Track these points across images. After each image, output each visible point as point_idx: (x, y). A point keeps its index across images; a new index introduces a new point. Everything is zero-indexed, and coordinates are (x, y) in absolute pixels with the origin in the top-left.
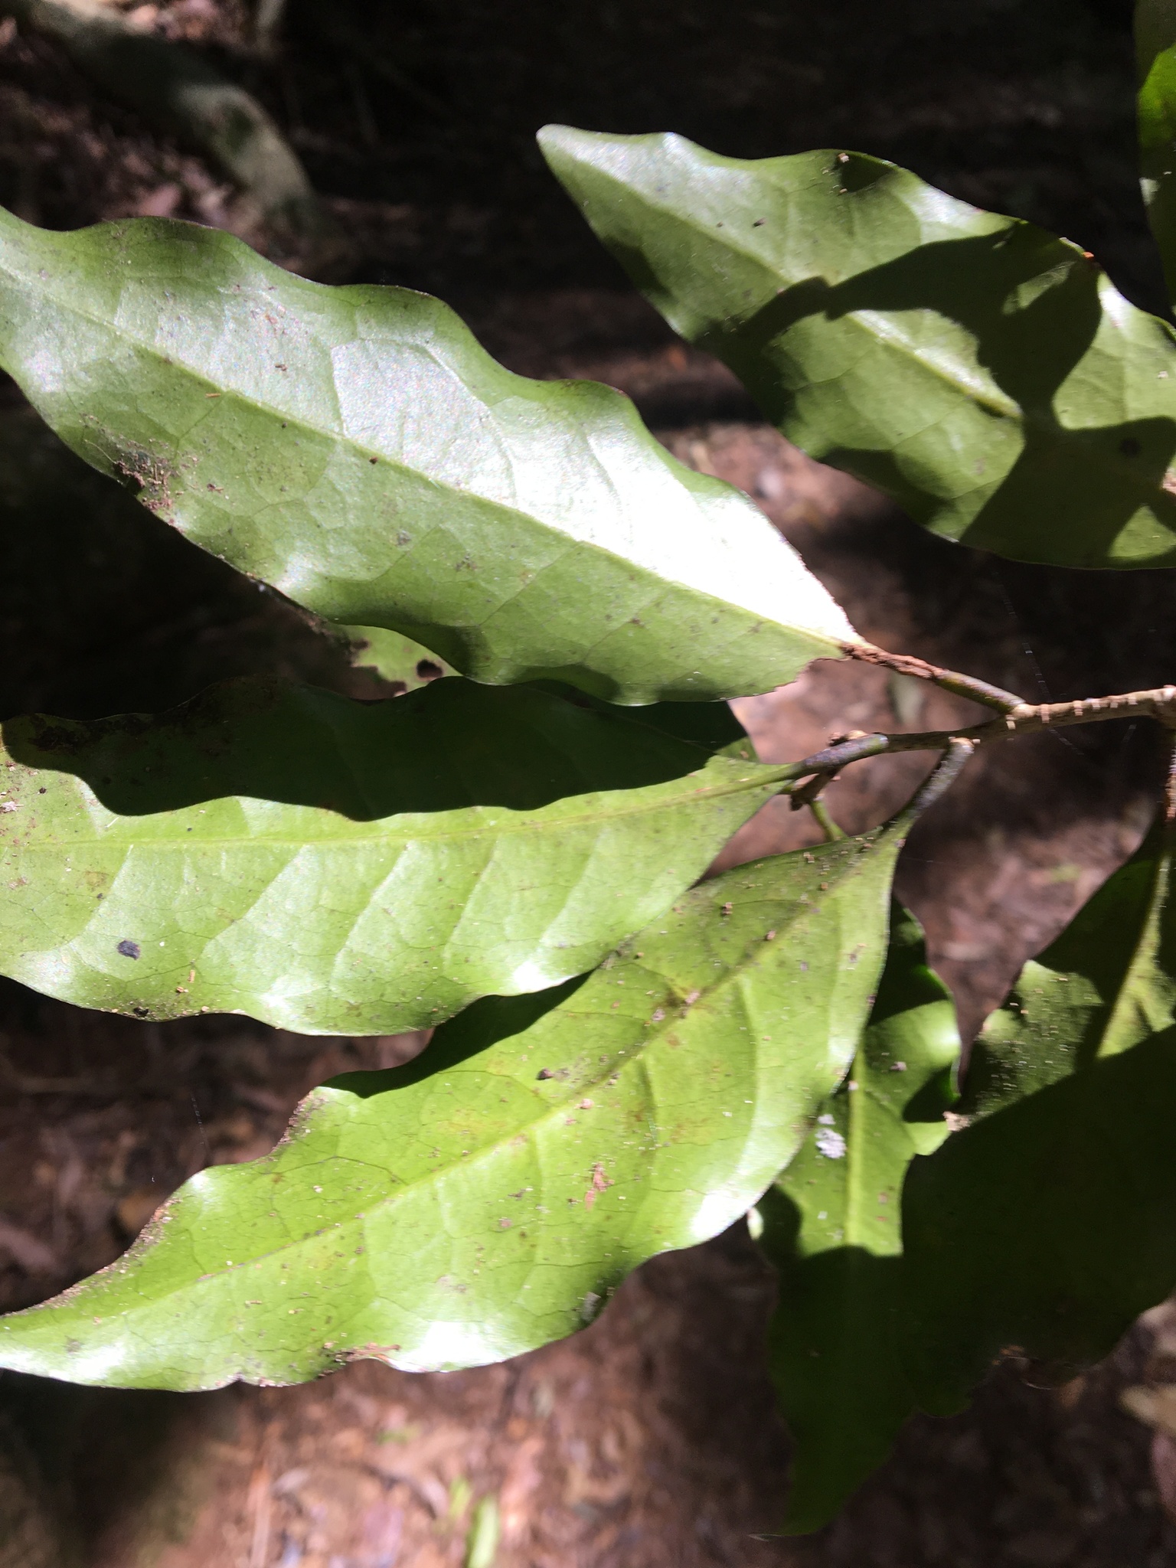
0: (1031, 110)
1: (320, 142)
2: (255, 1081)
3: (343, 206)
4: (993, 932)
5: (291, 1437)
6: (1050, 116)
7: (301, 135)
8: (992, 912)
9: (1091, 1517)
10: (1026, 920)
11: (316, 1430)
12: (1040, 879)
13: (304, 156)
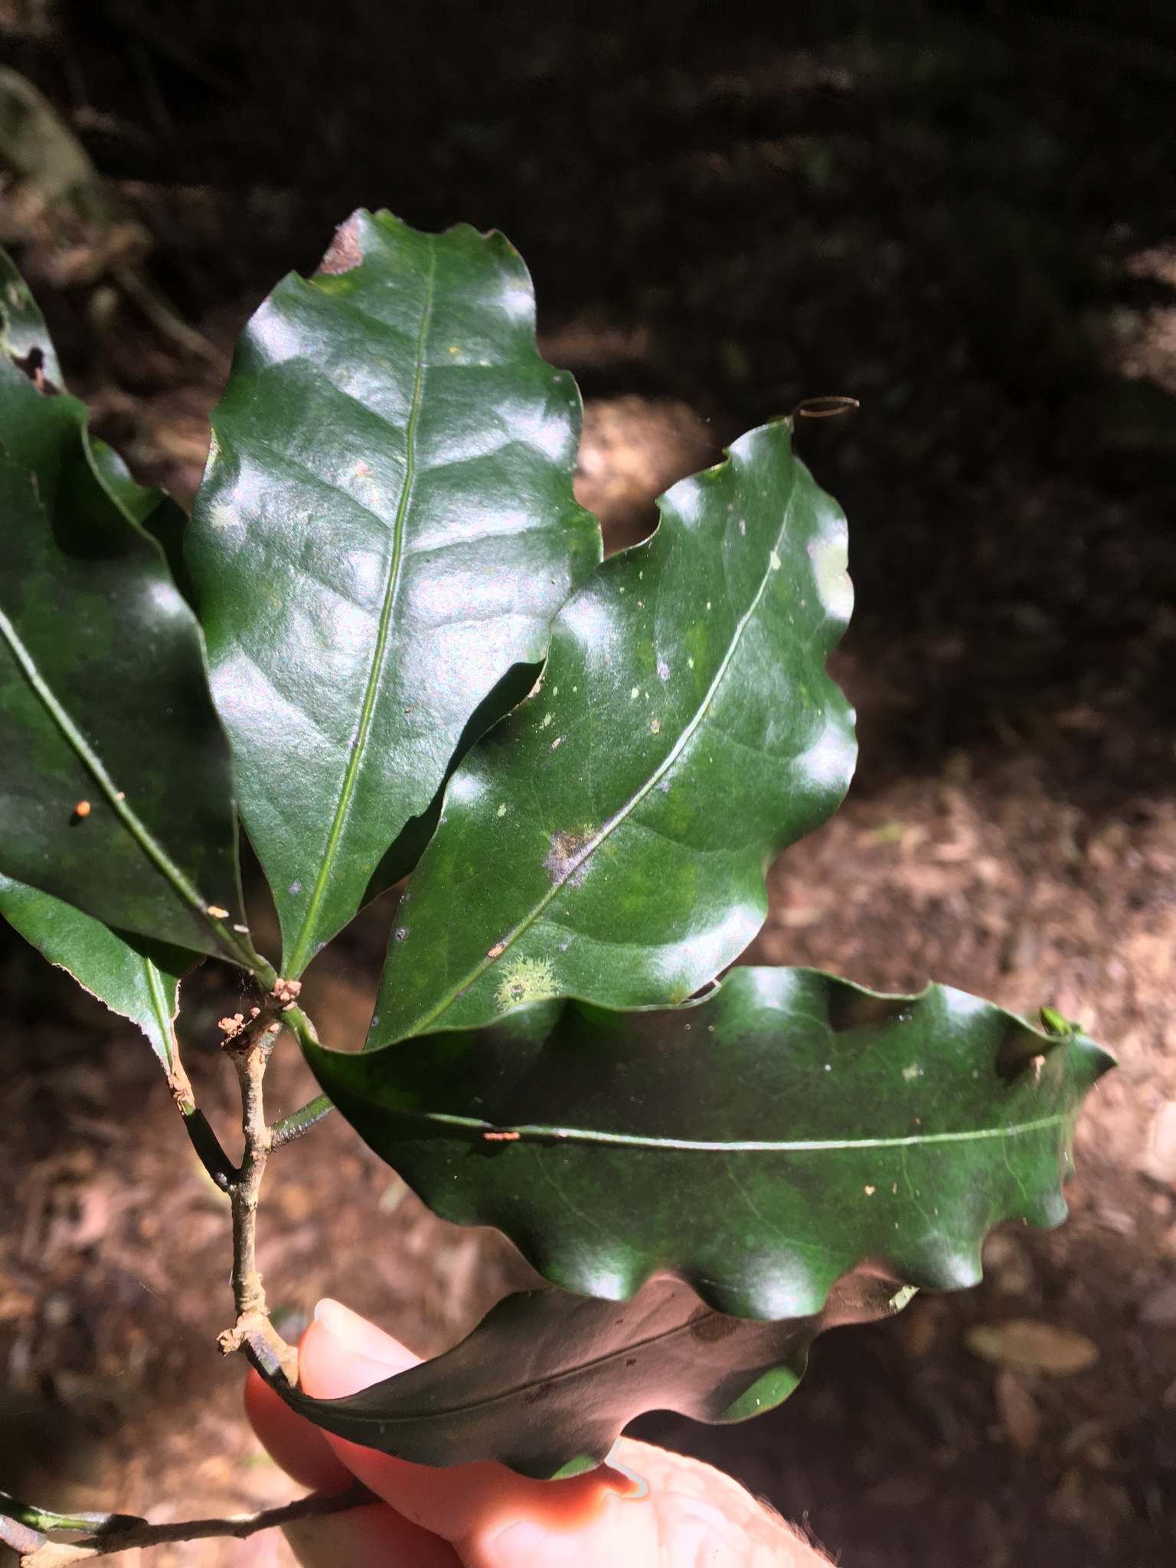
0: (825, 74)
1: (107, 123)
2: (92, 1109)
3: (135, 189)
4: (826, 896)
5: (154, 1473)
6: (843, 79)
7: (86, 116)
8: (824, 876)
9: (947, 1457)
10: (856, 881)
11: (180, 1461)
12: (868, 840)
13: (89, 141)
